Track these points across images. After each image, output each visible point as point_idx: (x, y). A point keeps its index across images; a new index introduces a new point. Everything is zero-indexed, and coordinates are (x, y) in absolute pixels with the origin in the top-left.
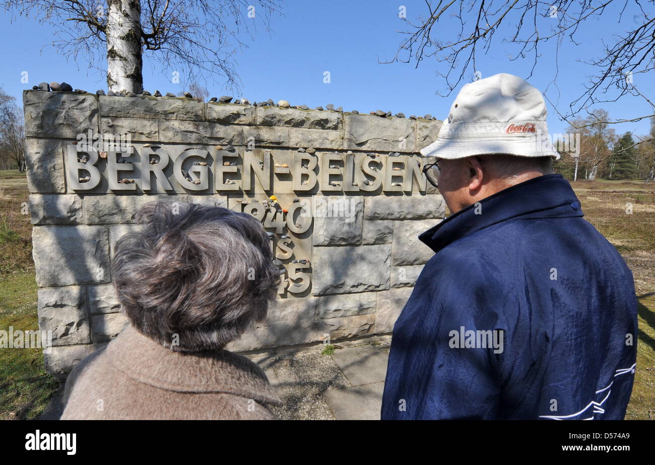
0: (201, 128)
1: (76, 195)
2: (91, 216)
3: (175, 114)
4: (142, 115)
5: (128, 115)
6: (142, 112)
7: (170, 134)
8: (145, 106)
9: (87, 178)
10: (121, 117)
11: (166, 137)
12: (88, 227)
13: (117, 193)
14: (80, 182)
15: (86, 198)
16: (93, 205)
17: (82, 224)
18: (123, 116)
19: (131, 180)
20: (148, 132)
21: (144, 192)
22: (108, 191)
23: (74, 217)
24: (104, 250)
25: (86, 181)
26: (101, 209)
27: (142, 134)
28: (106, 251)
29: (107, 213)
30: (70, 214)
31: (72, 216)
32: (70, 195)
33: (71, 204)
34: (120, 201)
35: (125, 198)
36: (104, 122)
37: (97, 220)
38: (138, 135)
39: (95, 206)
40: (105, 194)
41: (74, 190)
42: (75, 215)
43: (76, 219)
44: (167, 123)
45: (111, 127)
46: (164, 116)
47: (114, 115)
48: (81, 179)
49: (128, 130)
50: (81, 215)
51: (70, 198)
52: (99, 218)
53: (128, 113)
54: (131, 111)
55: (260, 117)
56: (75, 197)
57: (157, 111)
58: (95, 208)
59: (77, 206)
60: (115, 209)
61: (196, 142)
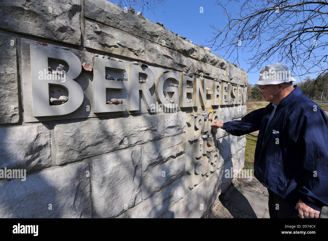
0: (174, 55)
1: (41, 124)
2: (67, 151)
3: (159, 38)
4: (131, 30)
5: (118, 26)
6: (132, 27)
7: (154, 56)
8: (135, 22)
9: (62, 98)
10: (109, 26)
11: (151, 58)
12: (60, 169)
13: (102, 116)
14: (51, 104)
15: (58, 128)
16: (72, 137)
17: (50, 166)
18: (112, 25)
19: (119, 100)
20: (137, 49)
21: (130, 113)
22: (91, 115)
23: (37, 160)
24: (85, 193)
25: (60, 103)
26: (83, 139)
27: (131, 50)
28: (87, 193)
29: (90, 144)
30: (29, 157)
31: (33, 159)
32: (30, 126)
33: (33, 139)
34: (106, 126)
35: (112, 122)
36: (89, 26)
37: (76, 156)
38: (127, 50)
39: (75, 137)
40: (86, 119)
41: (37, 118)
42: (38, 156)
43: (40, 161)
44: (151, 45)
45: (98, 33)
46: (150, 37)
47: (102, 21)
48: (52, 99)
49: (119, 42)
50: (48, 154)
51: (30, 130)
52: (80, 152)
53: (118, 24)
54: (121, 22)
55: (202, 55)
56: (38, 127)
57: (145, 30)
58: (75, 140)
59: (42, 141)
60: (102, 136)
61: (170, 67)
